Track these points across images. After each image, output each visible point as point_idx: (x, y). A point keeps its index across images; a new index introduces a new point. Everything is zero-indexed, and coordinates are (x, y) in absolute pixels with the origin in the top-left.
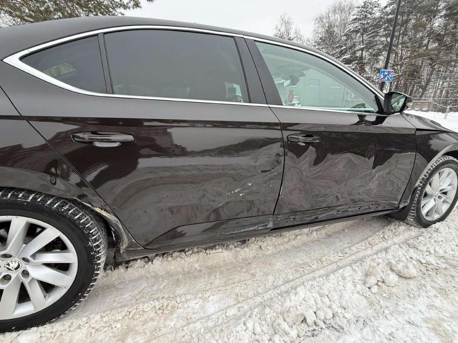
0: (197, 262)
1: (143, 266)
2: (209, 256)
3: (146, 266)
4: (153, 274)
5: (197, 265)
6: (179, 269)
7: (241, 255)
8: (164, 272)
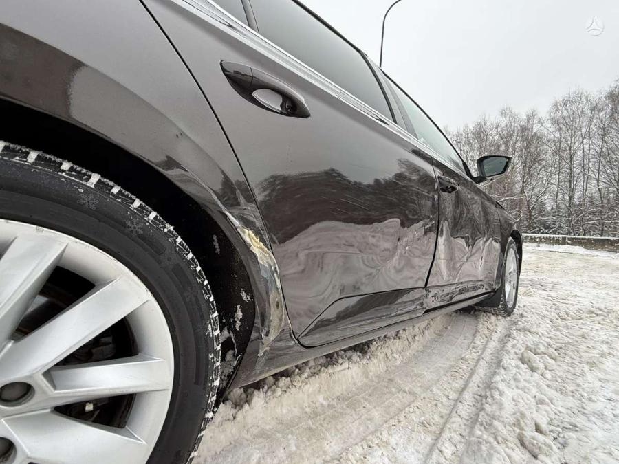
0: (319, 391)
1: (232, 417)
2: (334, 377)
3: (240, 415)
4: (255, 431)
5: (320, 399)
6: (296, 411)
7: (371, 371)
8: (273, 423)
